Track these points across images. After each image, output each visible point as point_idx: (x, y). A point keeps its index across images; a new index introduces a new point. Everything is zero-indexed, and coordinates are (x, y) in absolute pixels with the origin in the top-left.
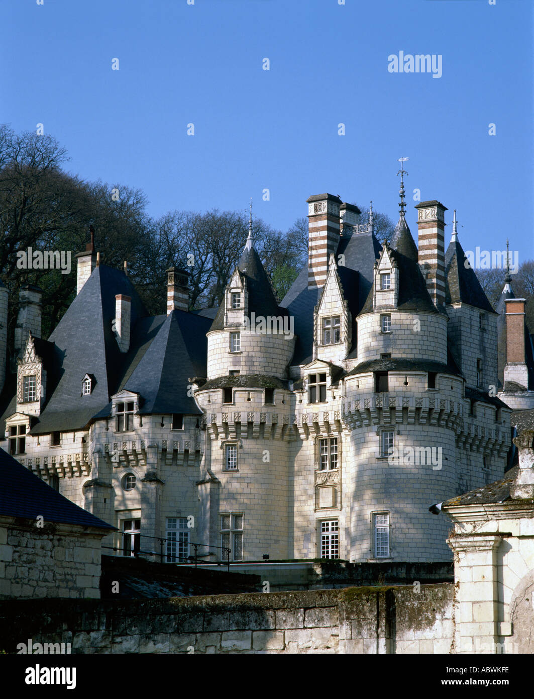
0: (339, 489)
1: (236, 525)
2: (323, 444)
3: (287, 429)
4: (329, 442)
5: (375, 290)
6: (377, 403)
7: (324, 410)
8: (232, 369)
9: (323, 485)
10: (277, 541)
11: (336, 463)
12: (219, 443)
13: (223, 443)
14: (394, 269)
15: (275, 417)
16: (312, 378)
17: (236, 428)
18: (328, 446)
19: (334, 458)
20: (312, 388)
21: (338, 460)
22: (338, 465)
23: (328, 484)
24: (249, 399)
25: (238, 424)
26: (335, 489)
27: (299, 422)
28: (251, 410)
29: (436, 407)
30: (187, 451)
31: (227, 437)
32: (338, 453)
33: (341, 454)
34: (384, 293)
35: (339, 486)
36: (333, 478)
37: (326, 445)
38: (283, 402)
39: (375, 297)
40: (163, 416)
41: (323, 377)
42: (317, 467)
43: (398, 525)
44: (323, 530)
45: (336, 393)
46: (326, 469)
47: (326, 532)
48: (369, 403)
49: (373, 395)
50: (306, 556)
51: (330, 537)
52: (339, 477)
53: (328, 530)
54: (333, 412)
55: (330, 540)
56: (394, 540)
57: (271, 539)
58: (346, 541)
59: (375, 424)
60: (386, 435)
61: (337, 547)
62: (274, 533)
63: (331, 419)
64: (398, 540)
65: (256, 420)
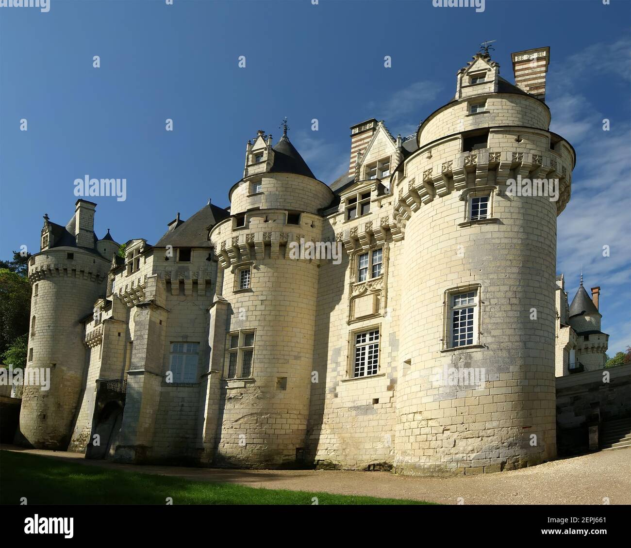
0: (383, 294)
1: (247, 344)
2: (361, 259)
4: (370, 254)
6: (467, 161)
7: (367, 221)
9: (361, 295)
11: (379, 271)
15: (300, 237)
16: (351, 200)
17: (250, 250)
18: (370, 259)
19: (376, 267)
20: (350, 208)
21: (383, 266)
22: (382, 272)
24: (266, 221)
25: (252, 246)
26: (377, 297)
28: (268, 230)
31: (239, 261)
32: (383, 262)
33: (388, 261)
35: (383, 292)
36: (375, 286)
37: (367, 258)
38: (312, 226)
41: (366, 194)
42: (354, 280)
43: (493, 301)
44: (358, 342)
45: (383, 202)
46: (365, 280)
47: (361, 344)
48: (452, 165)
49: (458, 156)
50: (334, 370)
51: (367, 348)
52: (382, 284)
53: (364, 341)
54: (379, 220)
55: (367, 351)
56: (487, 321)
57: (289, 355)
58: (391, 347)
59: (458, 189)
60: (475, 201)
61: (376, 356)
62: (294, 349)
63: (376, 226)
64: (493, 320)
65: (275, 239)
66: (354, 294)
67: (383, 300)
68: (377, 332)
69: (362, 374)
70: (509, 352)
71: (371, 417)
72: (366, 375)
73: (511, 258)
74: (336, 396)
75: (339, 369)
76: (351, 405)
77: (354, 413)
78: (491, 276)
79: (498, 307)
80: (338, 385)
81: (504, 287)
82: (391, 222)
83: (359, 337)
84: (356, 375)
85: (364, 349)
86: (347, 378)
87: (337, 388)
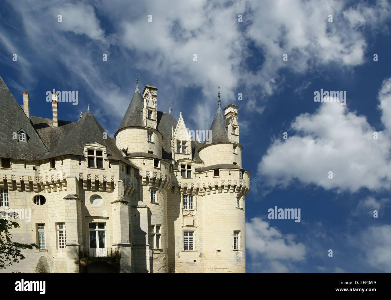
0: (196, 218)
1: (156, 231)
7: (191, 182)
9: (187, 216)
11: (192, 206)
12: (148, 187)
13: (150, 188)
18: (188, 199)
21: (195, 205)
22: (194, 208)
23: (190, 215)
26: (193, 218)
30: (131, 188)
31: (152, 185)
33: (196, 203)
36: (192, 213)
40: (123, 165)
44: (185, 235)
46: (186, 208)
50: (178, 246)
51: (188, 238)
52: (195, 213)
53: (187, 235)
61: (192, 243)
65: (164, 179)
68: (192, 233)
69: (187, 249)
71: (194, 267)
72: (189, 250)
74: (179, 257)
75: (180, 245)
76: (186, 261)
77: (188, 265)
80: (180, 253)
83: (185, 233)
84: (185, 249)
85: (187, 238)
86: (183, 250)
87: (179, 254)
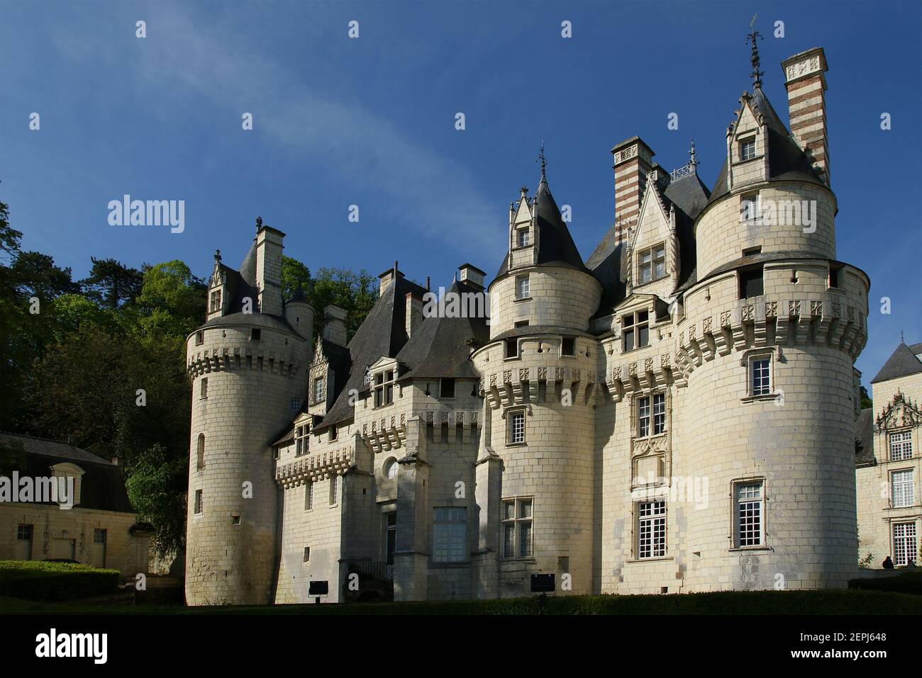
0: (668, 458)
1: (523, 514)
2: (642, 405)
3: (593, 390)
4: (651, 400)
5: (731, 163)
6: (744, 314)
7: (646, 356)
8: (518, 320)
9: (644, 455)
10: (578, 531)
11: (662, 426)
12: (501, 411)
13: (506, 411)
14: (763, 127)
15: (576, 373)
16: (628, 320)
17: (524, 390)
18: (651, 406)
19: (659, 420)
20: (627, 333)
21: (666, 421)
22: (666, 428)
23: (651, 453)
24: (540, 351)
25: (525, 384)
26: (661, 460)
27: (609, 378)
28: (542, 364)
29: (842, 316)
30: (460, 426)
31: (511, 403)
32: (666, 413)
33: (671, 412)
34: (746, 165)
35: (668, 455)
36: (658, 445)
37: (648, 404)
38: (587, 355)
39: (732, 174)
40: (428, 382)
41: (643, 315)
42: (635, 434)
43: (779, 498)
44: (643, 514)
45: (664, 331)
46: (648, 435)
47: (646, 517)
48: (731, 317)
49: (736, 304)
50: (618, 547)
51: (653, 522)
52: (666, 444)
53: (649, 513)
54: (660, 357)
55: (652, 526)
56: (773, 520)
57: (570, 529)
58: (678, 526)
59: (738, 349)
60: (756, 365)
61: (662, 534)
62: (575, 520)
63: (657, 367)
64: (780, 520)
65: (550, 377)
66: (637, 452)
67: (668, 465)
68: (663, 504)
69: (648, 555)
70: (797, 558)
72: (652, 556)
73: (795, 445)
74: (621, 580)
75: (623, 546)
78: (776, 468)
79: (784, 505)
81: (790, 481)
82: (673, 365)
83: (643, 507)
84: (642, 555)
85: (649, 523)
86: (633, 559)
87: (622, 569)
